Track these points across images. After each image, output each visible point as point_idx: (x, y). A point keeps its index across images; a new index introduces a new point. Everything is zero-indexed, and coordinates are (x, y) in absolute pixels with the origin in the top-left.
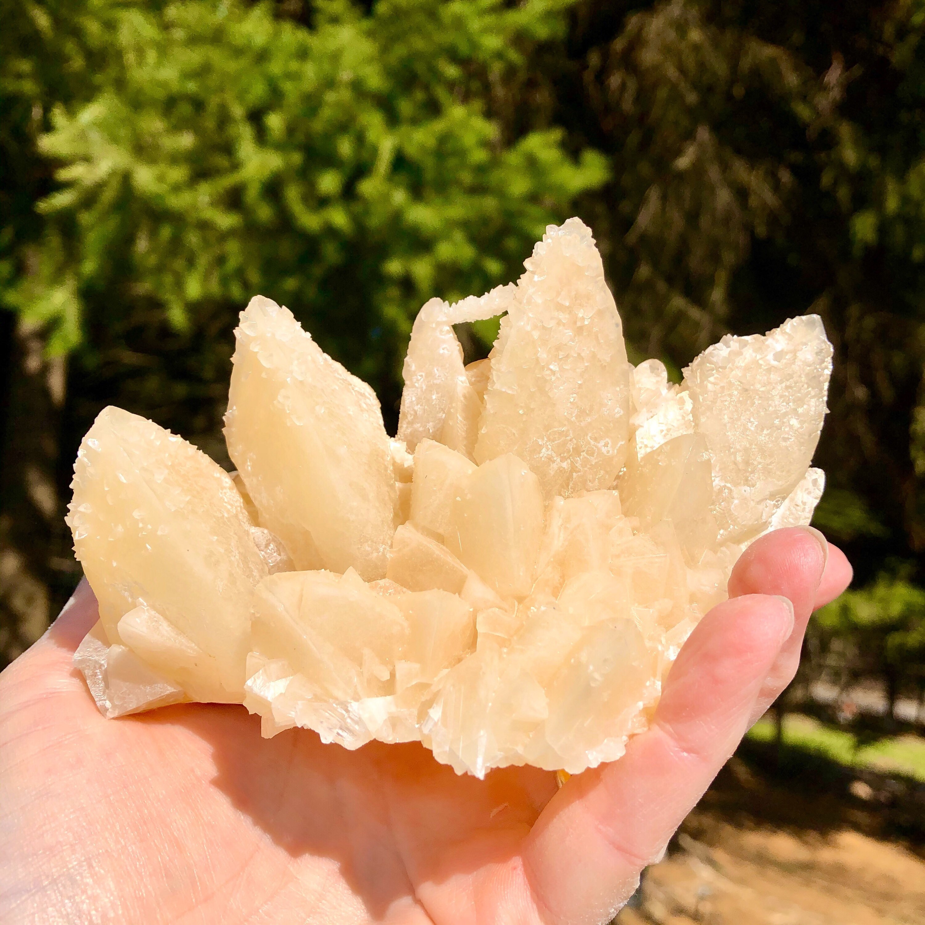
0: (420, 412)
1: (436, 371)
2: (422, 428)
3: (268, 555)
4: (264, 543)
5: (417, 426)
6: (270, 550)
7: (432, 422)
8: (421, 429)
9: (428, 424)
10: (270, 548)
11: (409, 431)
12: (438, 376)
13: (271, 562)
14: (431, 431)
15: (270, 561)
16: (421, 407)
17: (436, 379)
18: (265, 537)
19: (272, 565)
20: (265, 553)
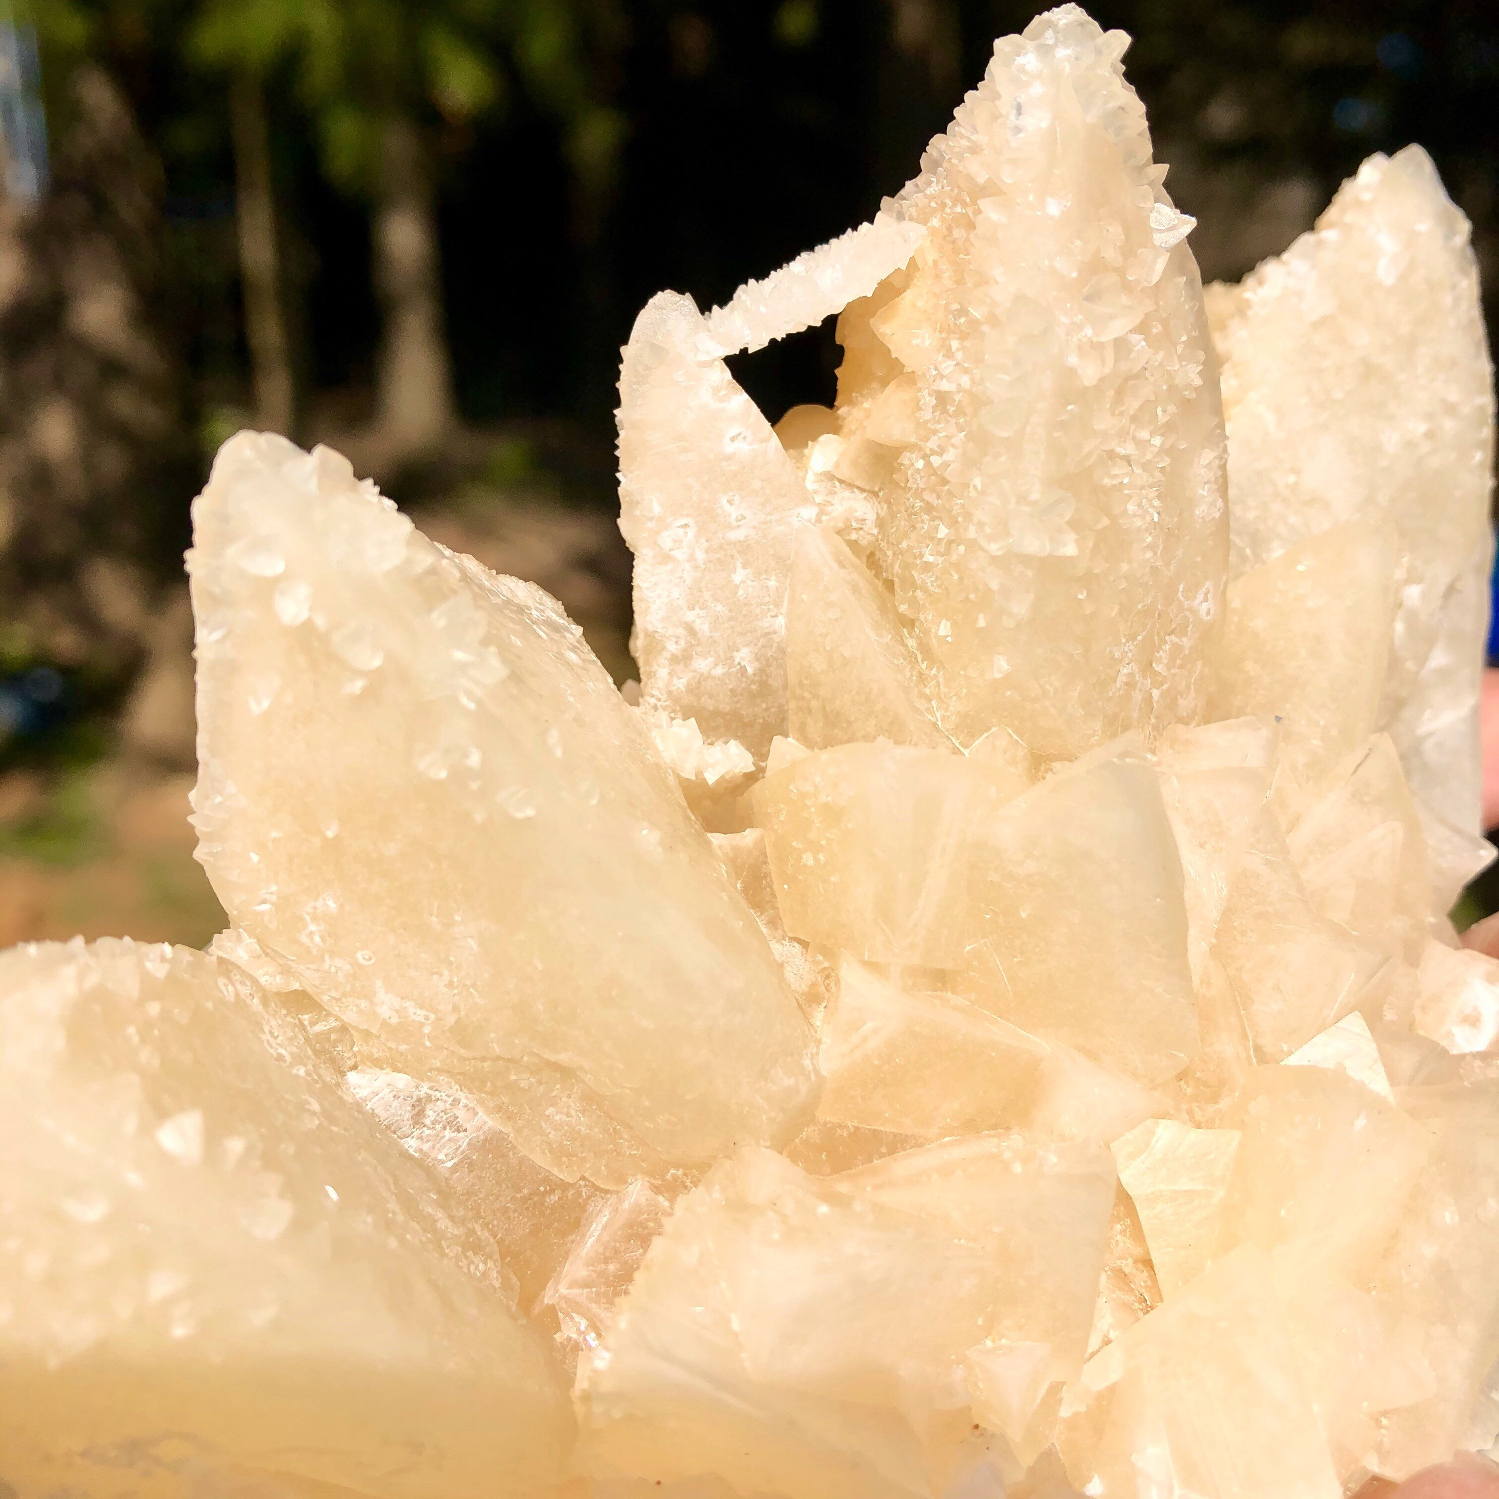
0: (703, 627)
1: (726, 506)
2: (720, 666)
3: (430, 1144)
4: (408, 1115)
5: (702, 664)
6: (429, 1128)
7: (747, 645)
8: (719, 671)
9: (735, 654)
10: (427, 1122)
11: (680, 684)
12: (737, 520)
13: (444, 1158)
14: (750, 670)
15: (441, 1156)
16: (703, 613)
17: (732, 528)
18: (405, 1099)
19: (449, 1164)
20: (420, 1138)
